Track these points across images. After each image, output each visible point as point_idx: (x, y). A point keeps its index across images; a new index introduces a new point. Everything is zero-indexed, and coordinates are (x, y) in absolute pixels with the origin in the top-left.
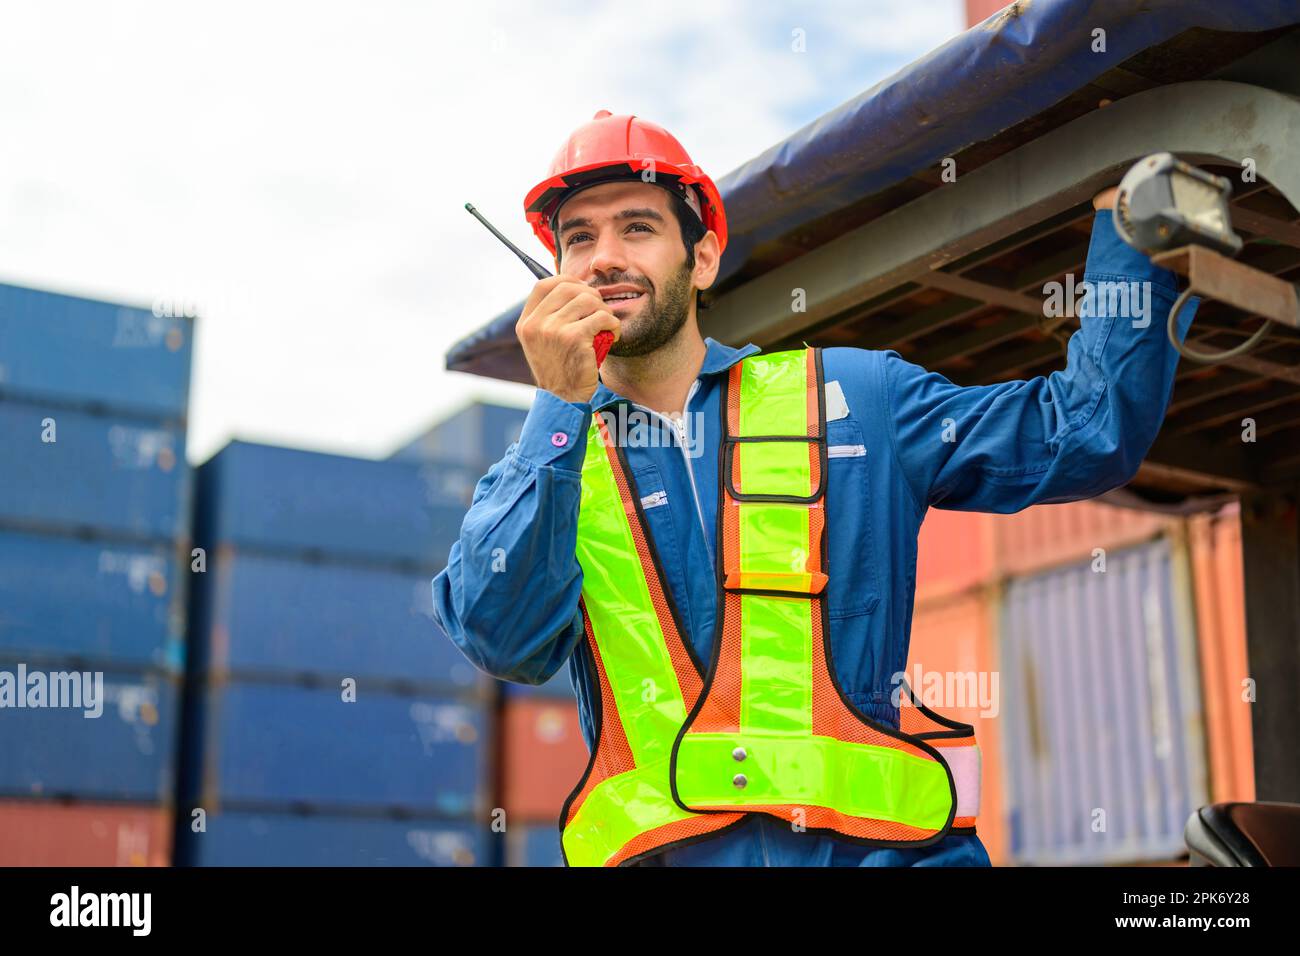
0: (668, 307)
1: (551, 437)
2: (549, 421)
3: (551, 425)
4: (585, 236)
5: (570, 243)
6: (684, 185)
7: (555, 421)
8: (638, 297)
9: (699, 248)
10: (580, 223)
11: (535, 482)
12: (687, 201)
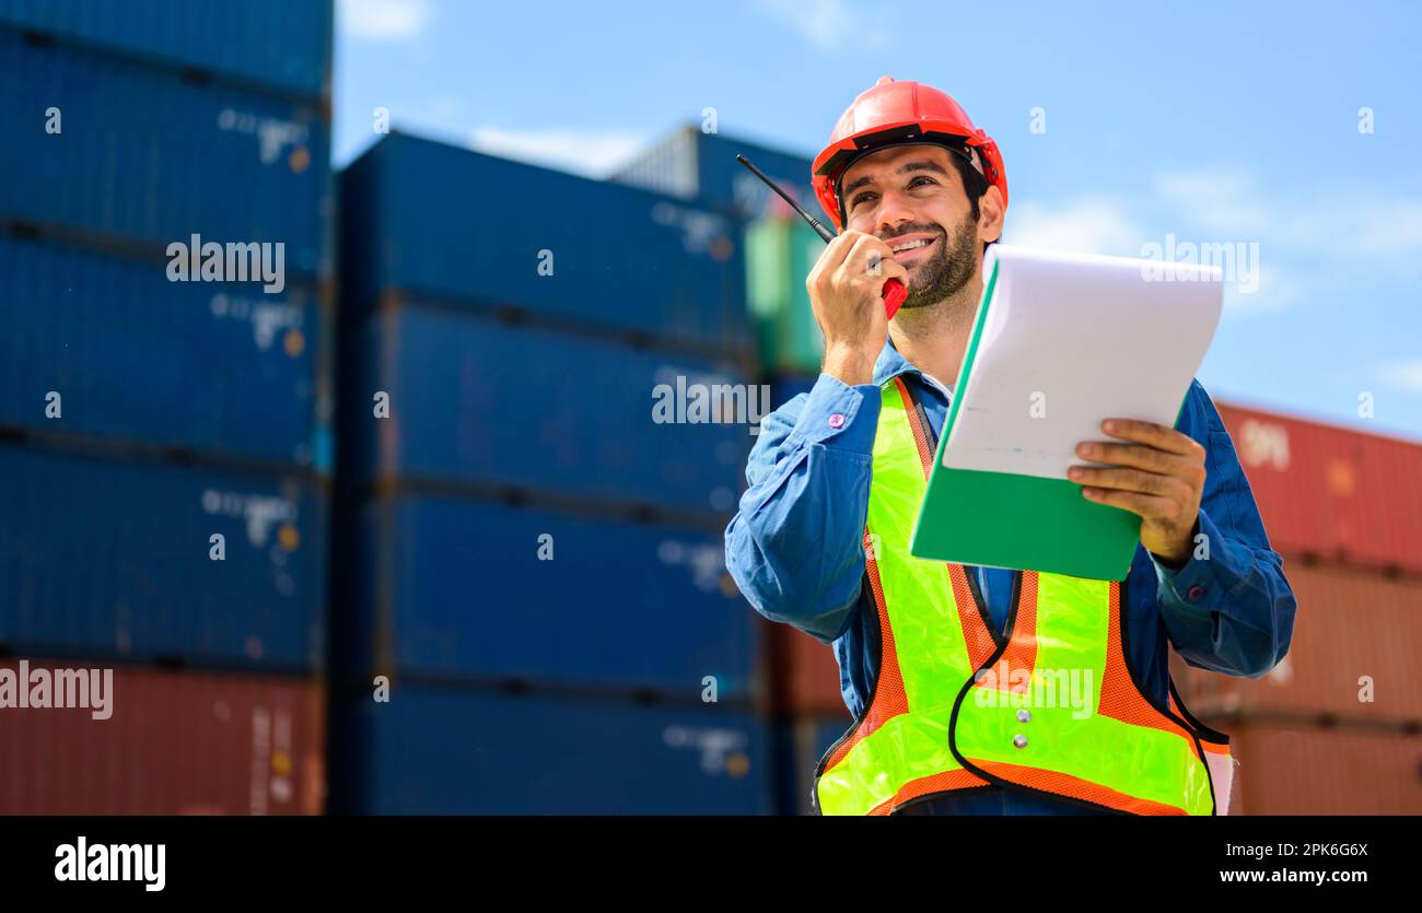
0: (958, 253)
1: (828, 418)
2: (829, 404)
3: (830, 408)
4: (870, 198)
5: (854, 204)
6: (969, 147)
7: (835, 403)
8: (926, 246)
9: (983, 202)
10: (865, 181)
11: (807, 457)
12: (972, 163)
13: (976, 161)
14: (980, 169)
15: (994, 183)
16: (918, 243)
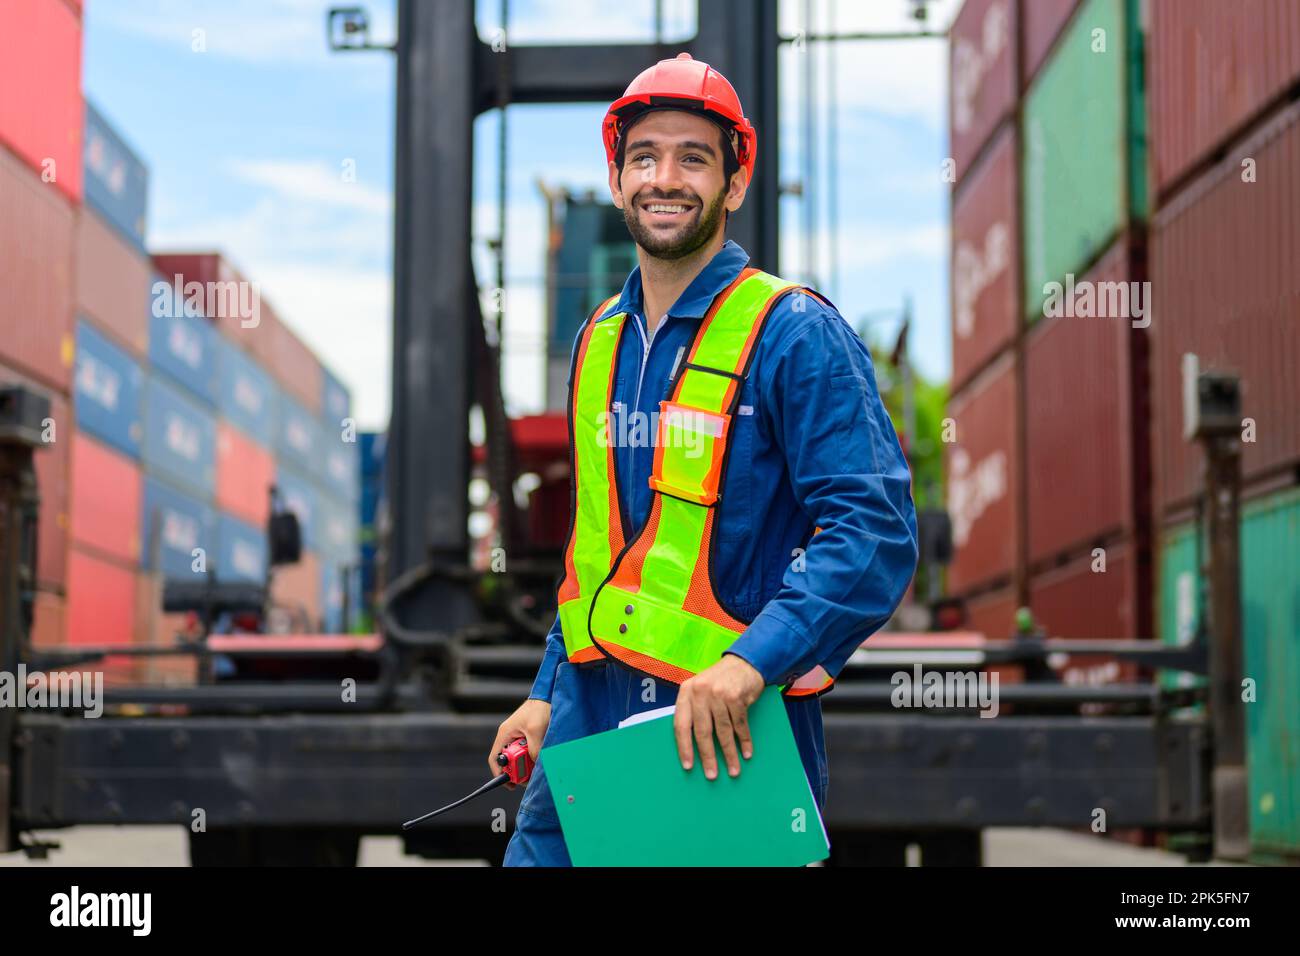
13: (735, 143)
14: (736, 149)
15: (743, 164)
16: (679, 209)
